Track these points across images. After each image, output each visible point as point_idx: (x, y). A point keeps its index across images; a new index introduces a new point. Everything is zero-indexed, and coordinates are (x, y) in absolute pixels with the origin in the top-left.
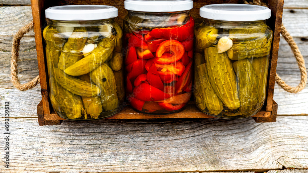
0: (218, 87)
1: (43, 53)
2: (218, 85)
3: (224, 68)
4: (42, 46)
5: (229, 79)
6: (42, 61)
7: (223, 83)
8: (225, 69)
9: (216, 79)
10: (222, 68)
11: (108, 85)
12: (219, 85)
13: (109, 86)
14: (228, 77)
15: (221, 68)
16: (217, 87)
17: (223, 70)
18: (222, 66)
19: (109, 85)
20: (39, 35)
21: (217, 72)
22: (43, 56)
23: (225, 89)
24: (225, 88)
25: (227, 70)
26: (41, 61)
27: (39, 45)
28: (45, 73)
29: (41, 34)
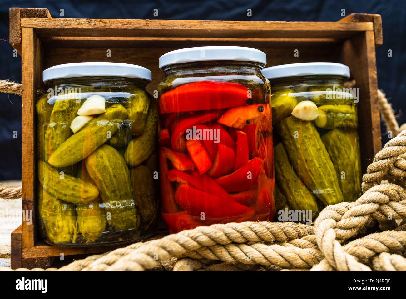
0: (312, 174)
1: (32, 137)
2: (311, 170)
3: (315, 143)
4: (33, 127)
5: (324, 158)
6: (29, 150)
7: (318, 166)
8: (317, 145)
9: (306, 160)
10: (312, 144)
11: (113, 183)
12: (313, 170)
13: (116, 185)
14: (323, 155)
15: (310, 143)
16: (309, 173)
17: (314, 146)
18: (311, 141)
19: (115, 182)
20: (29, 109)
21: (306, 150)
22: (33, 142)
23: (323, 175)
24: (322, 173)
25: (320, 146)
26: (27, 152)
27: (28, 125)
28: (33, 172)
29: (32, 107)
